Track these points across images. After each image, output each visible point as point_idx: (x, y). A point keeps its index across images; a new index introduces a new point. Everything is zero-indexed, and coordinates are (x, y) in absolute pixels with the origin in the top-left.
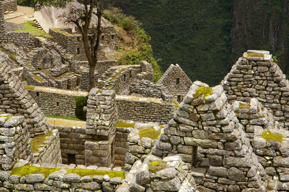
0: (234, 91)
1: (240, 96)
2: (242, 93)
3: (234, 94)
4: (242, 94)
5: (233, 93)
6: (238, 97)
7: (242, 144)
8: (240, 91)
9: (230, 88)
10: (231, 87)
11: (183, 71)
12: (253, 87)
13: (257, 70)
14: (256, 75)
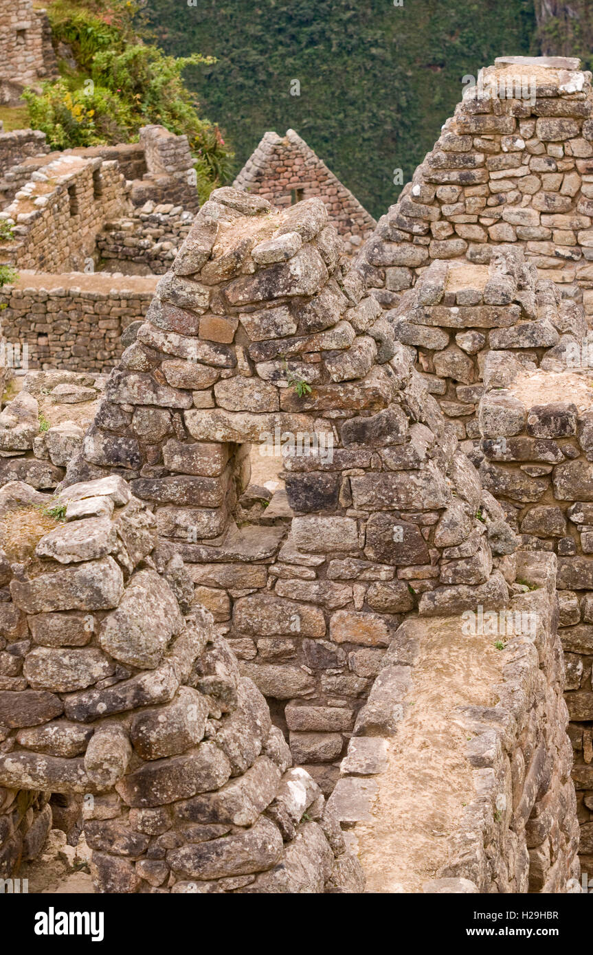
0: (453, 224)
1: (476, 241)
2: (485, 227)
3: (455, 235)
4: (483, 234)
5: (450, 232)
6: (472, 248)
7: (412, 422)
8: (478, 223)
9: (435, 211)
10: (440, 207)
11: (315, 159)
12: (524, 203)
13: (534, 136)
14: (533, 155)
